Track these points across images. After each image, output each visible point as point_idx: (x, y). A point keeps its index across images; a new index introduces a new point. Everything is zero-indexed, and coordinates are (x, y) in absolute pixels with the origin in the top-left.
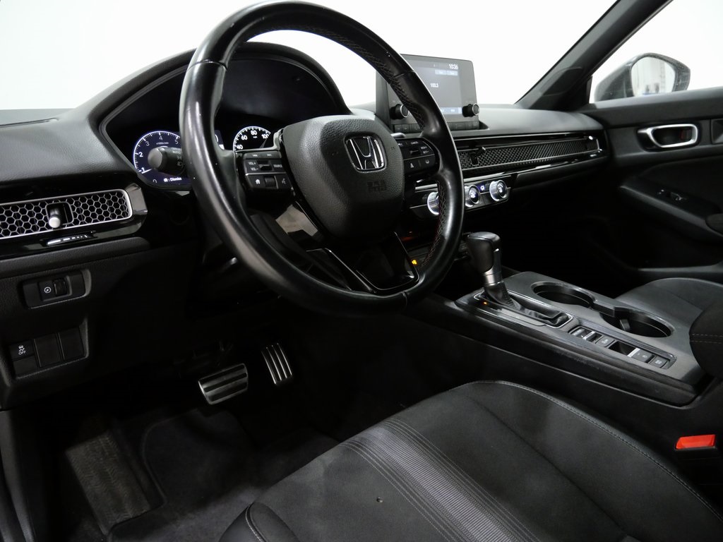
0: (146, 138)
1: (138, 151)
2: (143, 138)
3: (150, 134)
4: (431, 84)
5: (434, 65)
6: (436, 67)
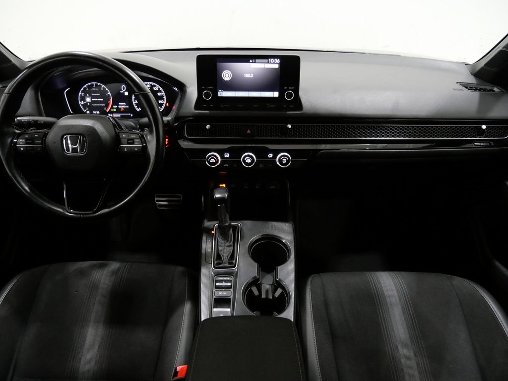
0: (87, 86)
1: (81, 93)
2: (85, 86)
3: (89, 84)
4: (245, 75)
5: (251, 61)
6: (252, 62)
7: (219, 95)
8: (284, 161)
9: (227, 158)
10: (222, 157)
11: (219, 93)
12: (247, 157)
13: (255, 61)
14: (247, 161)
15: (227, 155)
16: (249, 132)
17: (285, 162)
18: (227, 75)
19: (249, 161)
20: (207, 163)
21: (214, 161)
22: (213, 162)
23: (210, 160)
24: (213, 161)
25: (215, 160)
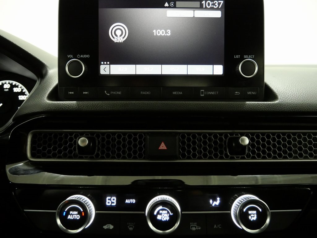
4: (154, 31)
5: (166, 5)
6: (169, 7)
7: (102, 72)
8: (253, 216)
9: (111, 208)
10: (100, 204)
11: (102, 67)
12: (161, 207)
13: (175, 4)
14: (159, 217)
15: (111, 201)
16: (163, 146)
17: (255, 218)
18: (119, 33)
19: (164, 216)
20: (59, 222)
21: (78, 217)
22: (75, 220)
23: (68, 213)
24: (74, 216)
25: (80, 213)
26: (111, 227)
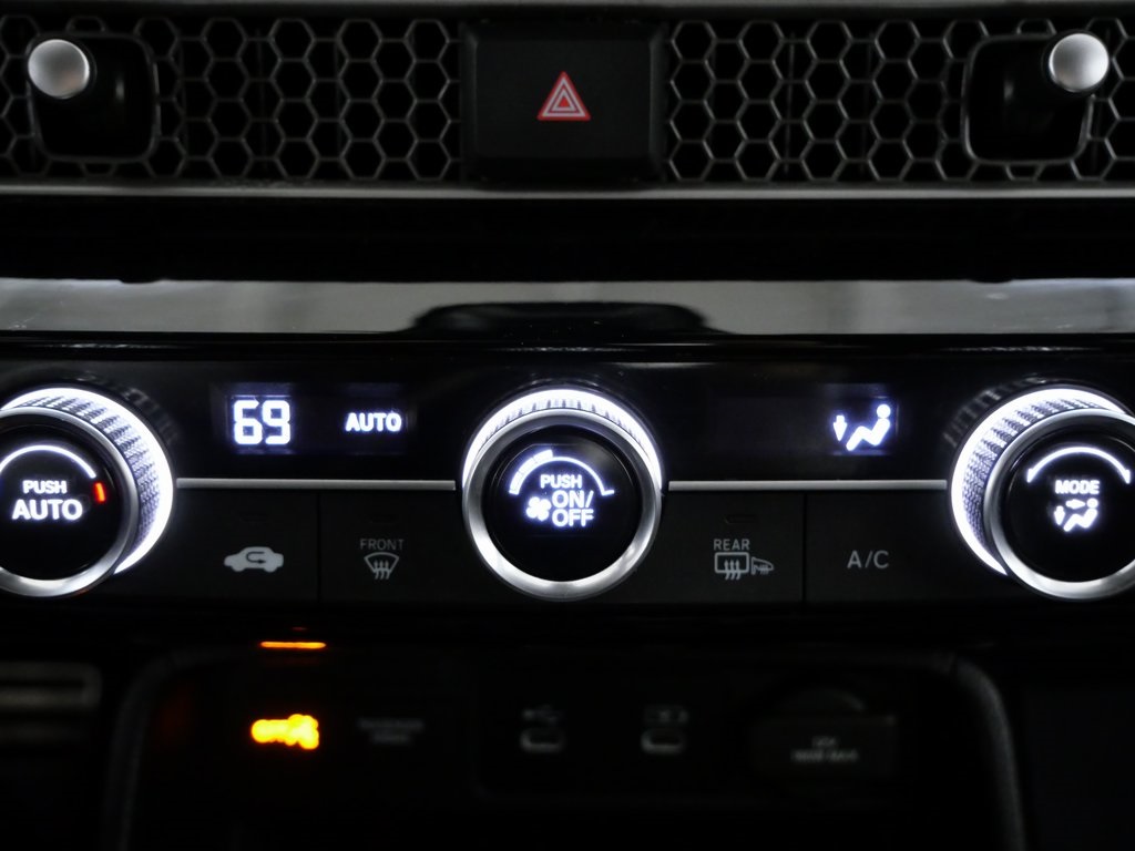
8: (1079, 509)
12: (546, 456)
14: (536, 509)
15: (264, 424)
17: (1087, 520)
19: (564, 504)
21: (72, 510)
22: (54, 528)
23: (10, 490)
24: (50, 507)
26: (272, 561)
